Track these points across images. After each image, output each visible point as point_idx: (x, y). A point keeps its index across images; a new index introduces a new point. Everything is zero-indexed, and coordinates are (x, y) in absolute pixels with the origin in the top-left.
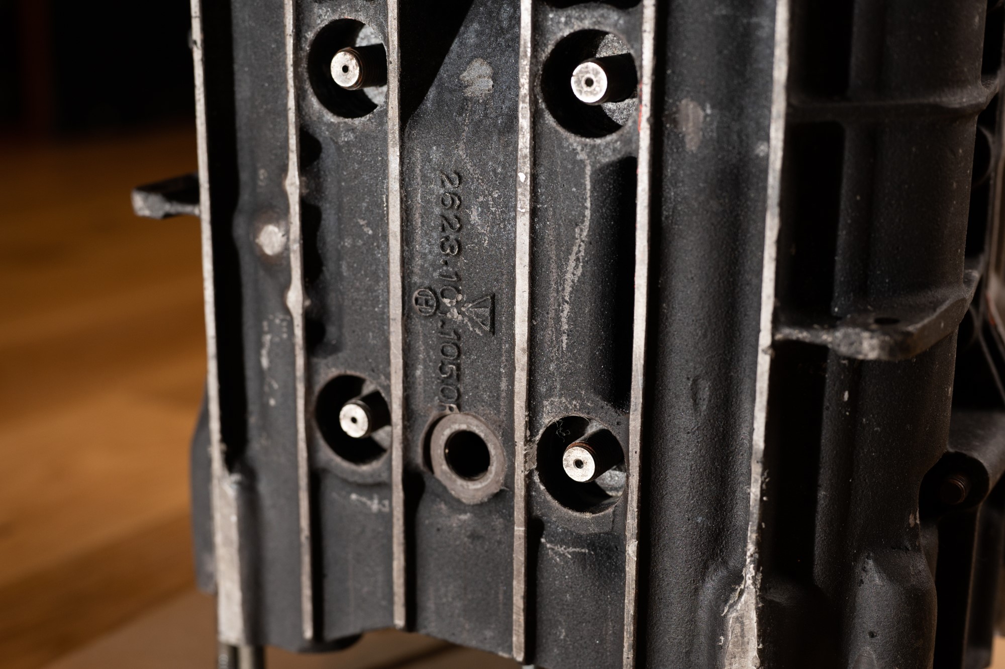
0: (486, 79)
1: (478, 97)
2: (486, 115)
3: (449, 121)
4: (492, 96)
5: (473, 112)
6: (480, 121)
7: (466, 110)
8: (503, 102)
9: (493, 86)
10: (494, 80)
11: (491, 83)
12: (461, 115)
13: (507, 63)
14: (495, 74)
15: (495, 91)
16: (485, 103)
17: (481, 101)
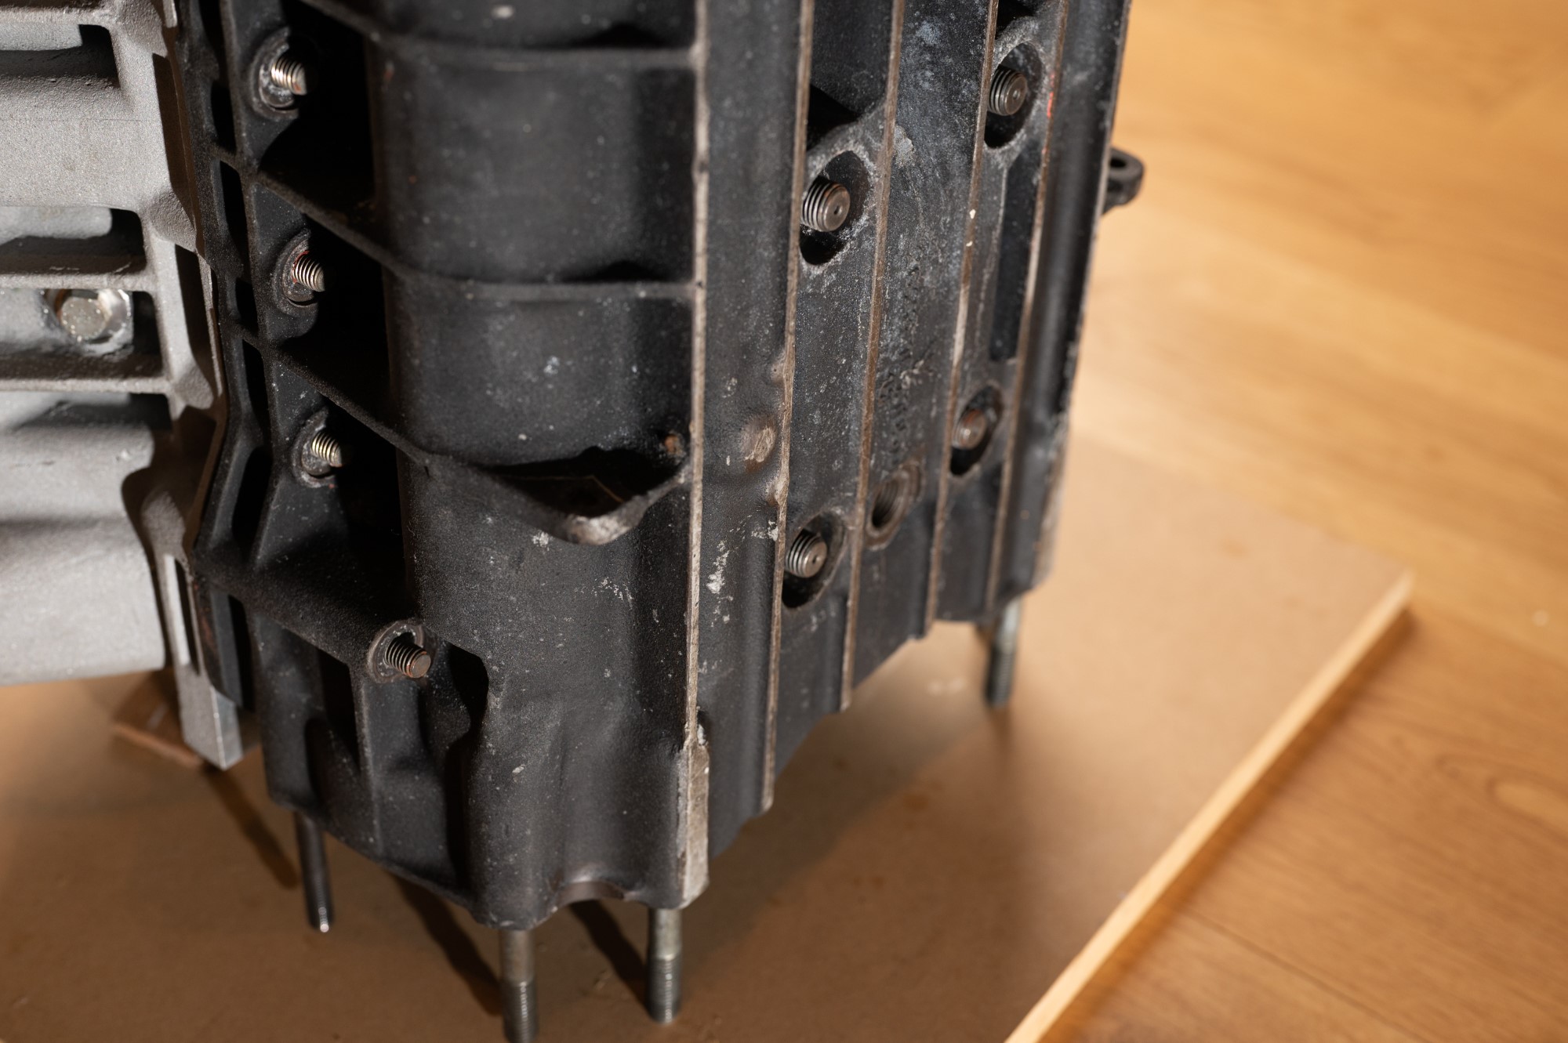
0: (904, 140)
1: (908, 162)
2: (926, 177)
3: (903, 201)
4: (918, 154)
5: (915, 179)
6: (925, 185)
7: (909, 181)
8: (929, 155)
9: (913, 143)
10: (910, 137)
11: (910, 141)
12: (908, 189)
13: (908, 114)
14: (907, 130)
15: (918, 148)
16: (918, 165)
17: (914, 165)
